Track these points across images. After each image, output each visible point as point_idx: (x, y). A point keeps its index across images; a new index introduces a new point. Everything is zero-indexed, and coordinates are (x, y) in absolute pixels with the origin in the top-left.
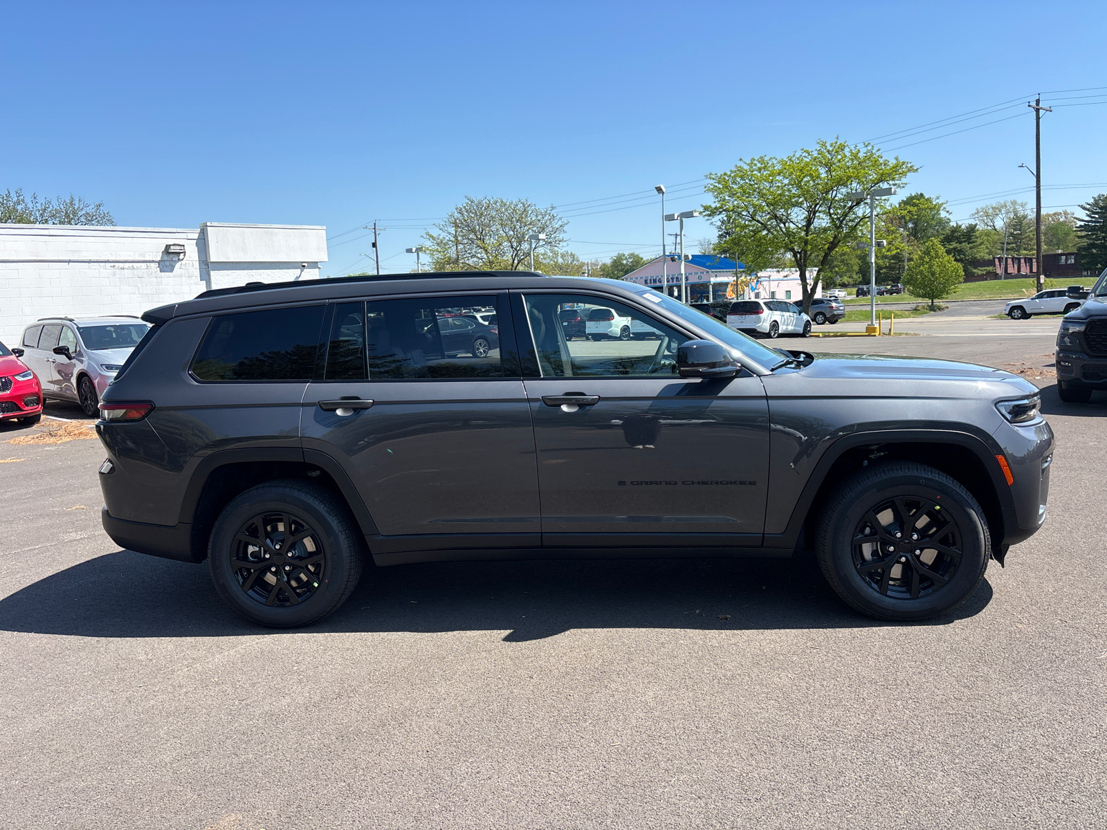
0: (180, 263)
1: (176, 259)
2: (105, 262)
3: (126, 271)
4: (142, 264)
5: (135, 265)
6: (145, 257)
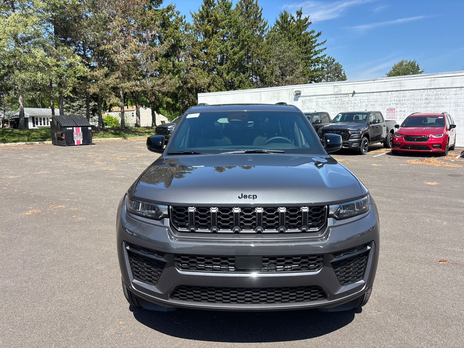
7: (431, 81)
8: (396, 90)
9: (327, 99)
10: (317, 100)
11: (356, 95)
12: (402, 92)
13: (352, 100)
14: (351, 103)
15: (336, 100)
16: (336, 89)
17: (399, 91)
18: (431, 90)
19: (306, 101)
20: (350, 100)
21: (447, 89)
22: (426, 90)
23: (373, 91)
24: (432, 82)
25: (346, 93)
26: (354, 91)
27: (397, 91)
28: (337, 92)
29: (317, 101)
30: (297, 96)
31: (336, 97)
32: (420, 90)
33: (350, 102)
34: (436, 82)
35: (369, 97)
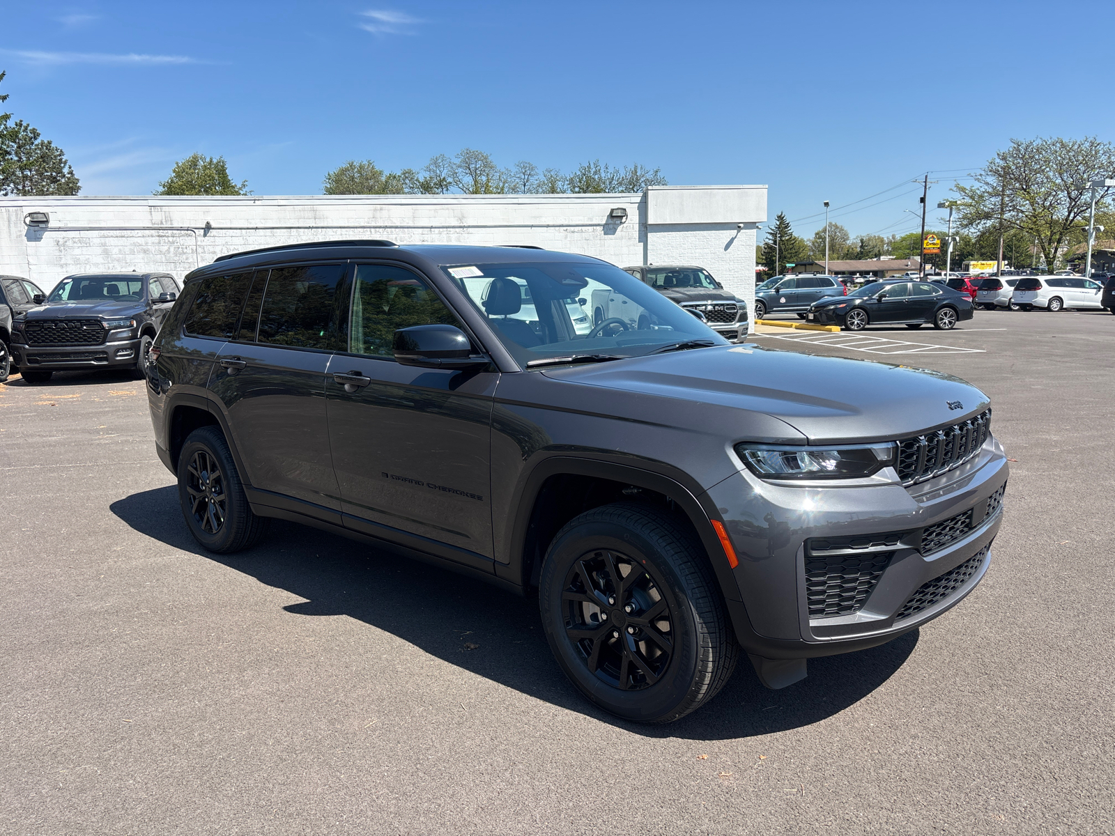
0: (622, 226)
1: (619, 222)
2: (560, 226)
3: (576, 234)
4: (590, 228)
5: (583, 228)
6: (592, 221)
7: (375, 210)
8: (308, 225)
9: (136, 240)
10: (103, 240)
11: (213, 232)
12: (320, 230)
13: (203, 244)
14: (204, 252)
15: (159, 243)
16: (158, 217)
17: (313, 228)
18: (377, 229)
19: (70, 243)
20: (199, 243)
21: (406, 230)
22: (368, 229)
23: (255, 226)
24: (378, 214)
25: (186, 225)
26: (208, 223)
27: (309, 228)
28: (162, 223)
29: (104, 245)
30: (36, 228)
31: (159, 236)
32: (356, 228)
33: (200, 250)
34: (385, 213)
35: (248, 238)
